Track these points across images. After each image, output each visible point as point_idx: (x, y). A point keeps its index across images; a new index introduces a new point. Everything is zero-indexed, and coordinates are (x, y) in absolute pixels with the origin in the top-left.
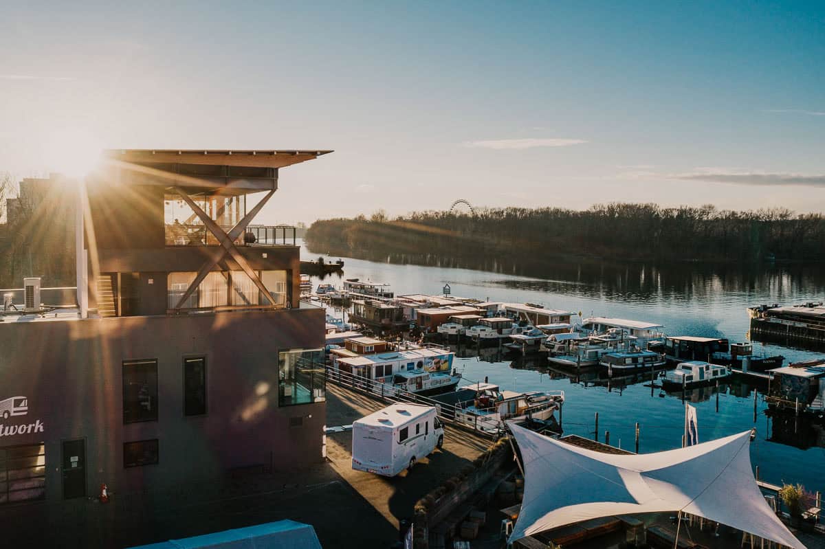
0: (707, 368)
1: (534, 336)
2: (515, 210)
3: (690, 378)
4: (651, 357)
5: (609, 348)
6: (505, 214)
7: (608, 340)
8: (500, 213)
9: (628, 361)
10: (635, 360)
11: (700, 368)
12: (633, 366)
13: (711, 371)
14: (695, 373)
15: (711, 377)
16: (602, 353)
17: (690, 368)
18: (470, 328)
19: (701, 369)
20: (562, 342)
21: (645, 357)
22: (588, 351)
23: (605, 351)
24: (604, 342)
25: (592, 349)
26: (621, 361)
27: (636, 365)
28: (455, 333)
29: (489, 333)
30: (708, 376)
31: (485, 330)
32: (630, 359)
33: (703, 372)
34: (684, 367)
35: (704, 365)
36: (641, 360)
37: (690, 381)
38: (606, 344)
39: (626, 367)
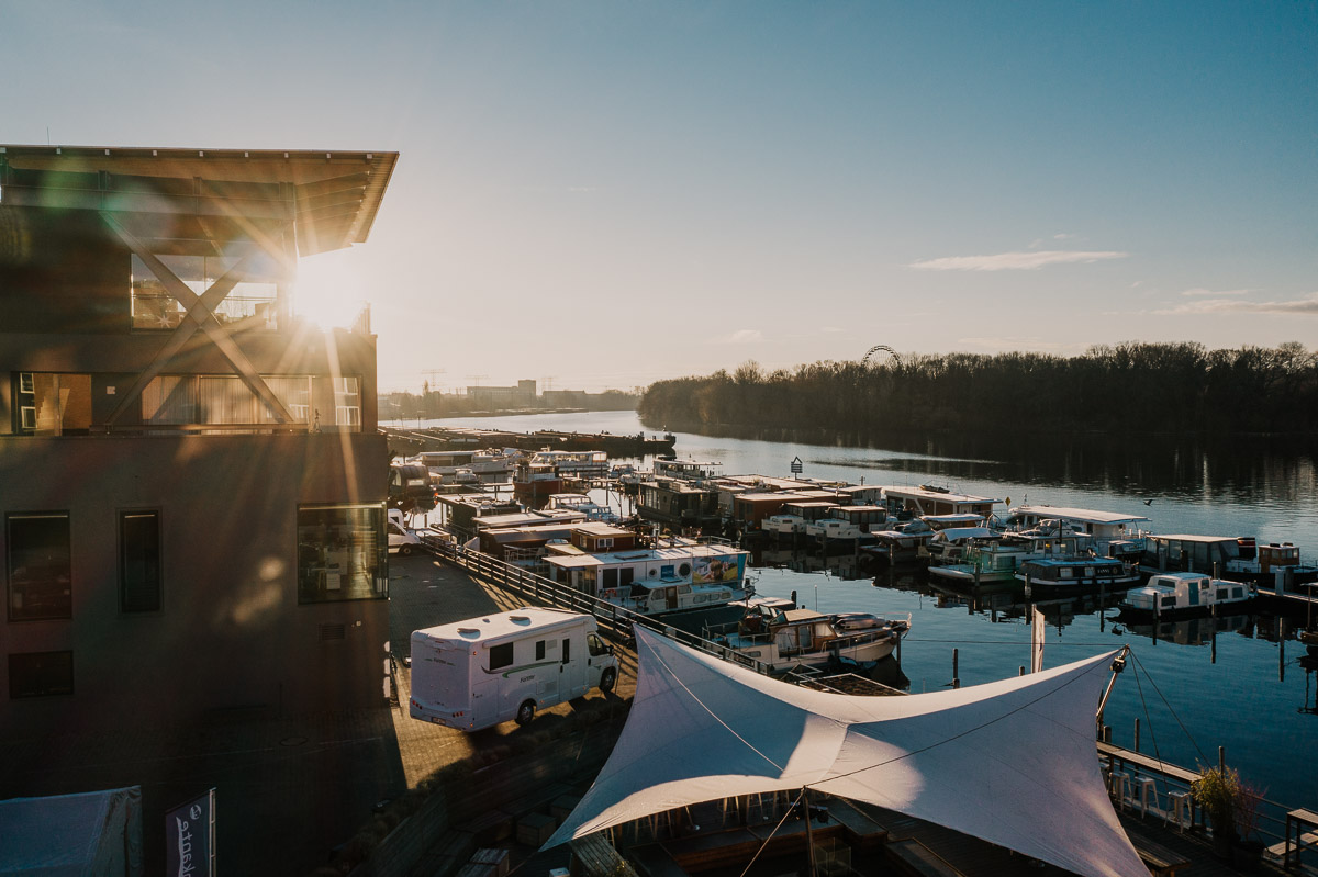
0: (1206, 584)
1: (913, 532)
2: (962, 358)
3: (1171, 600)
4: (1110, 567)
5: (1036, 551)
6: (945, 364)
7: (1035, 537)
8: (937, 363)
9: (1066, 573)
10: (1078, 572)
11: (1190, 584)
12: (1075, 582)
13: (1212, 590)
14: (1181, 593)
15: (1213, 601)
16: (1024, 561)
17: (1171, 584)
18: (814, 523)
19: (1193, 586)
20: (958, 542)
21: (1097, 567)
22: (996, 556)
23: (1028, 557)
24: (1028, 540)
25: (1004, 552)
26: (1053, 572)
27: (1080, 581)
28: (790, 531)
29: (844, 530)
30: (1208, 598)
31: (838, 526)
32: (1069, 569)
33: (1198, 592)
34: (1162, 583)
35: (1198, 578)
36: (1089, 572)
37: (1169, 607)
38: (1030, 544)
39: (1060, 583)
